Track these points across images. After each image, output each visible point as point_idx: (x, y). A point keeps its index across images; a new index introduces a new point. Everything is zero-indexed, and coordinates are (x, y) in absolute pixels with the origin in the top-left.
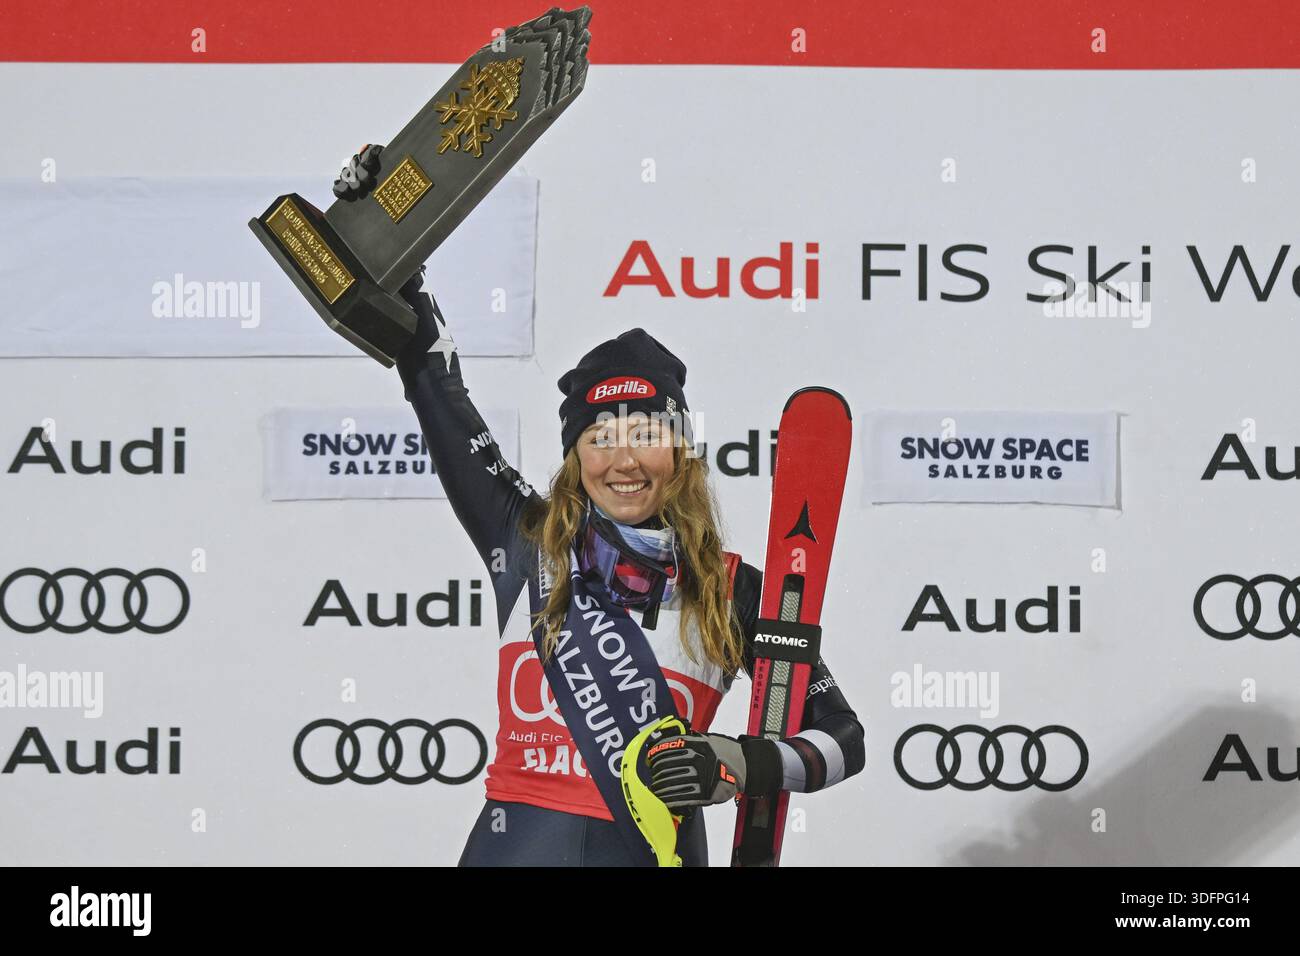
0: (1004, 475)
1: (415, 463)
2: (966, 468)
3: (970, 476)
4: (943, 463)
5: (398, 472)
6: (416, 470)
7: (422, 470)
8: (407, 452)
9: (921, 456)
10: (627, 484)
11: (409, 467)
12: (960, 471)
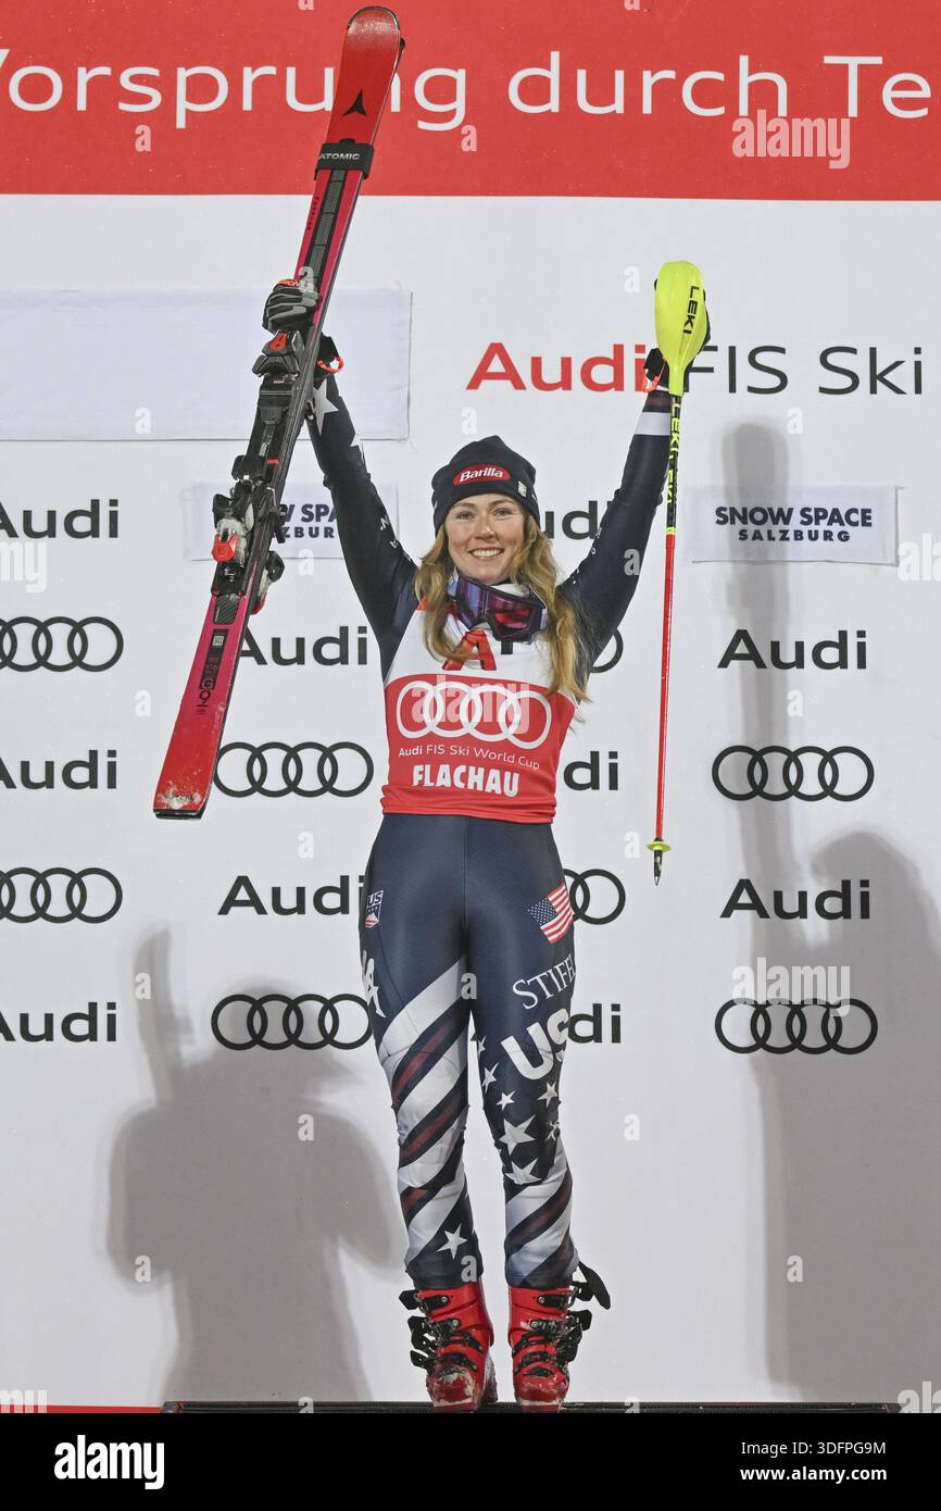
0: (802, 538)
1: (311, 529)
2: (769, 532)
3: (774, 539)
4: (751, 528)
5: (296, 536)
6: (311, 535)
7: (317, 535)
8: (304, 520)
9: (733, 522)
10: (486, 549)
11: (306, 532)
12: (765, 535)
